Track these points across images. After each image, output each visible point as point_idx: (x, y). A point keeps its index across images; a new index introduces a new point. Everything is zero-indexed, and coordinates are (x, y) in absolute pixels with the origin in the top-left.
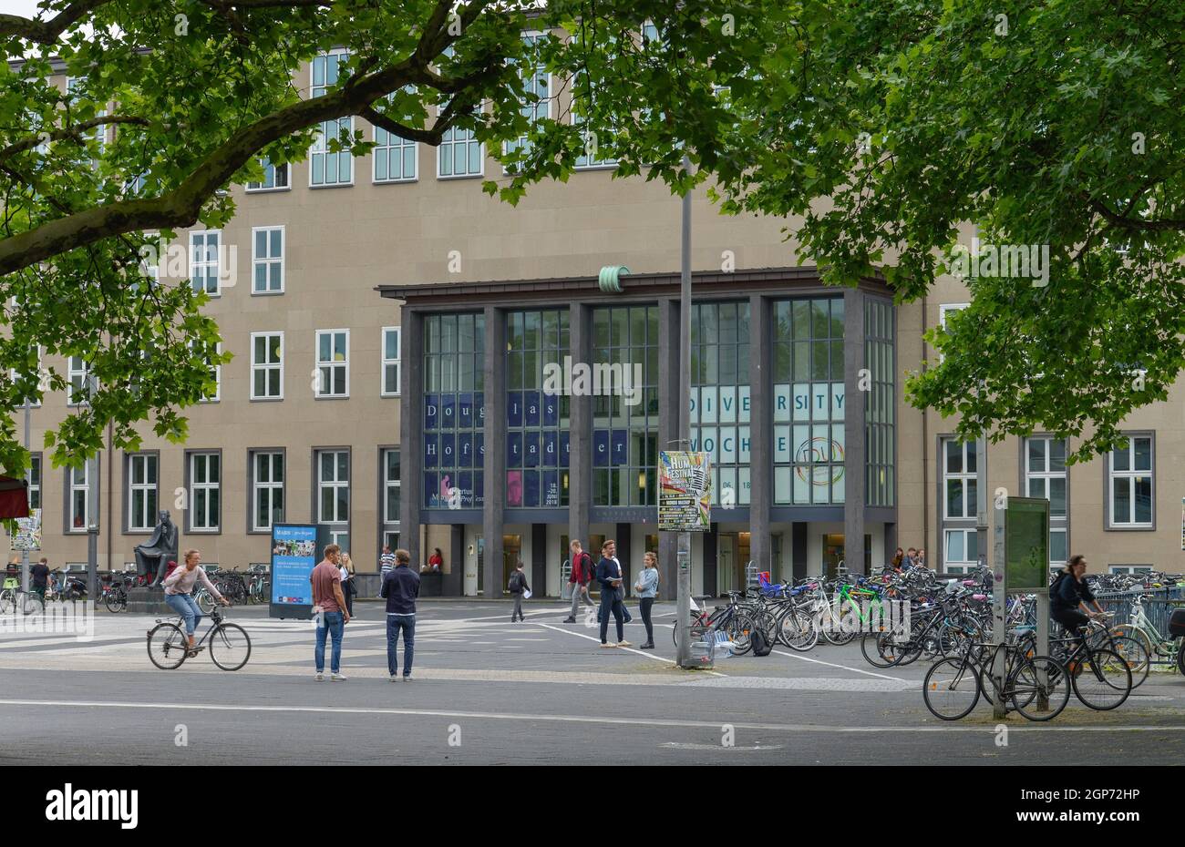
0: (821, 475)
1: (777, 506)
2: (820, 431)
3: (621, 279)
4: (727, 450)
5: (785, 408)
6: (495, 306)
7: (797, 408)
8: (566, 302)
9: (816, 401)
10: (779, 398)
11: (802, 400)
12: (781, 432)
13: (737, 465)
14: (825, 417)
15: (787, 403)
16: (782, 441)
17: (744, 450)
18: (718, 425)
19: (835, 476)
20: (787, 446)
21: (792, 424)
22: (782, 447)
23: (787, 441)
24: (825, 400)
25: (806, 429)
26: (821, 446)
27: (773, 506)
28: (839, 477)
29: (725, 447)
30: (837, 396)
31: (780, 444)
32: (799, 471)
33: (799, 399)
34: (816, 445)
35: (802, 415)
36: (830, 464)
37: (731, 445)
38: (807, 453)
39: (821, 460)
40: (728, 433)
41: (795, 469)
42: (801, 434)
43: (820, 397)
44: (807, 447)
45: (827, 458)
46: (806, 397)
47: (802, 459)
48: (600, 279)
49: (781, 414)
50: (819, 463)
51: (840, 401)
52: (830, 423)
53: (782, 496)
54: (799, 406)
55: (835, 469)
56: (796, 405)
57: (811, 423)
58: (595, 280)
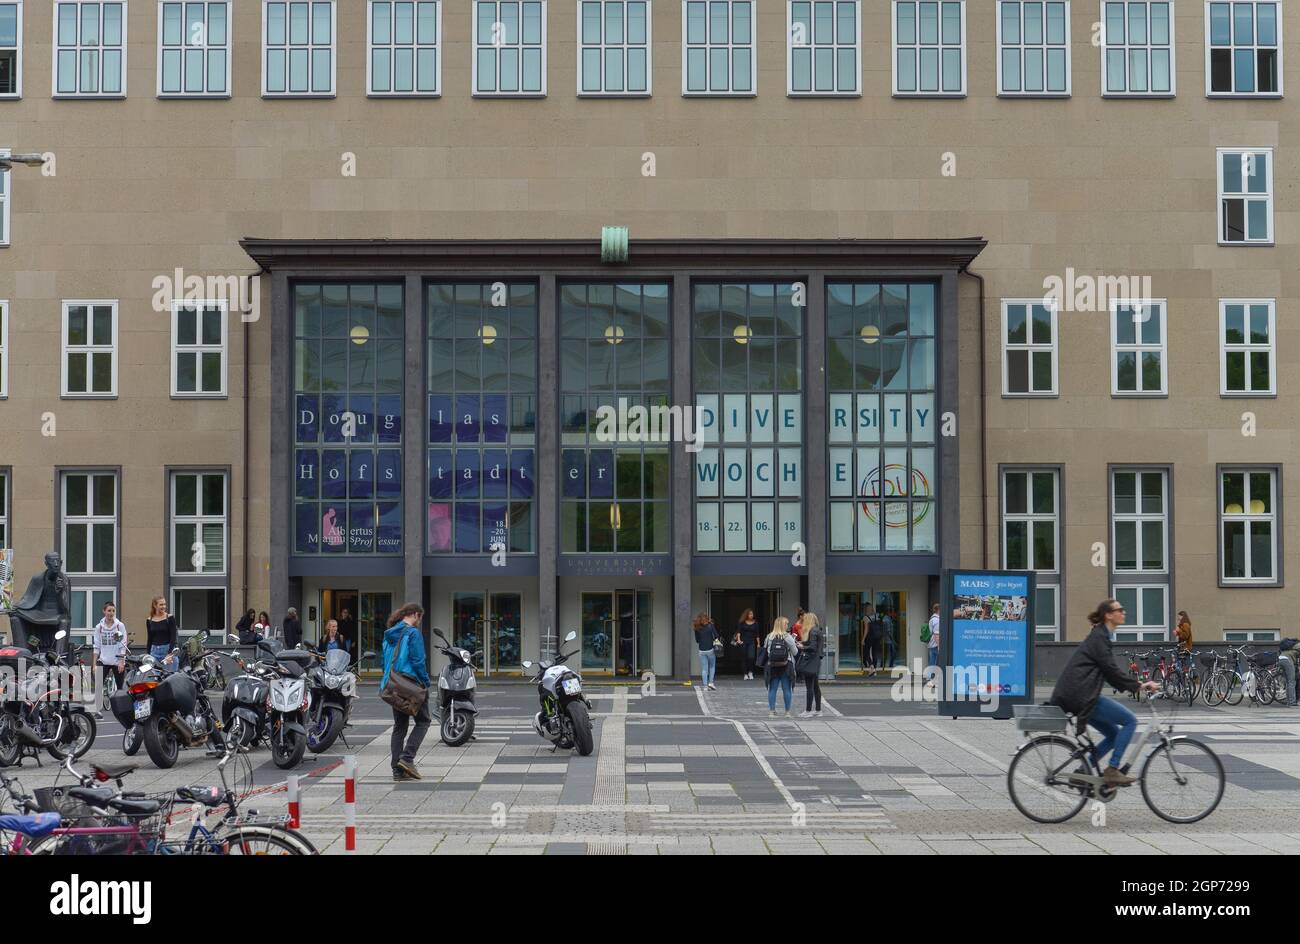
0: (897, 514)
1: (834, 554)
2: (896, 457)
3: (632, 244)
4: (760, 478)
5: (844, 425)
6: (422, 273)
7: (862, 425)
8: (535, 273)
9: (889, 417)
10: (837, 411)
11: (870, 415)
12: (840, 457)
13: (776, 499)
14: (903, 438)
15: (848, 419)
16: (841, 468)
17: (786, 479)
18: (749, 446)
19: (916, 515)
20: (848, 475)
21: (854, 446)
22: (841, 476)
23: (848, 469)
24: (902, 417)
25: (875, 452)
26: (896, 476)
27: (830, 554)
28: (921, 517)
29: (758, 474)
30: (918, 411)
31: (838, 472)
32: (865, 508)
33: (865, 413)
34: (889, 475)
35: (868, 434)
36: (909, 499)
37: (767, 472)
38: (876, 484)
39: (897, 493)
40: (762, 456)
41: (860, 505)
42: (868, 460)
43: (895, 411)
44: (876, 477)
45: (904, 491)
46: (875, 411)
47: (869, 493)
48: (603, 243)
49: (840, 433)
50: (892, 498)
51: (923, 418)
52: (909, 446)
53: (841, 540)
54: (865, 422)
55: (916, 506)
56: (861, 421)
57: (882, 446)
58: (597, 244)
